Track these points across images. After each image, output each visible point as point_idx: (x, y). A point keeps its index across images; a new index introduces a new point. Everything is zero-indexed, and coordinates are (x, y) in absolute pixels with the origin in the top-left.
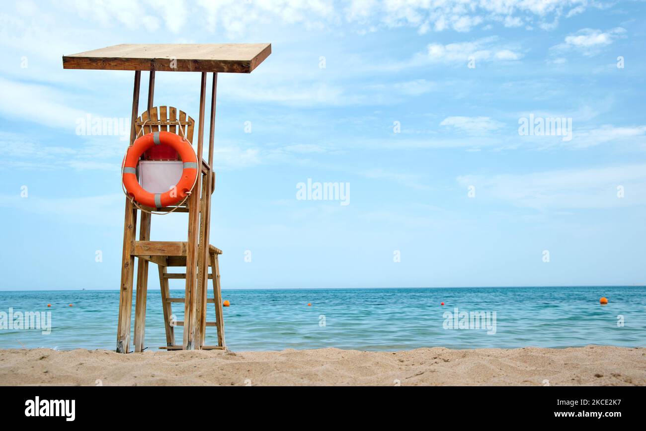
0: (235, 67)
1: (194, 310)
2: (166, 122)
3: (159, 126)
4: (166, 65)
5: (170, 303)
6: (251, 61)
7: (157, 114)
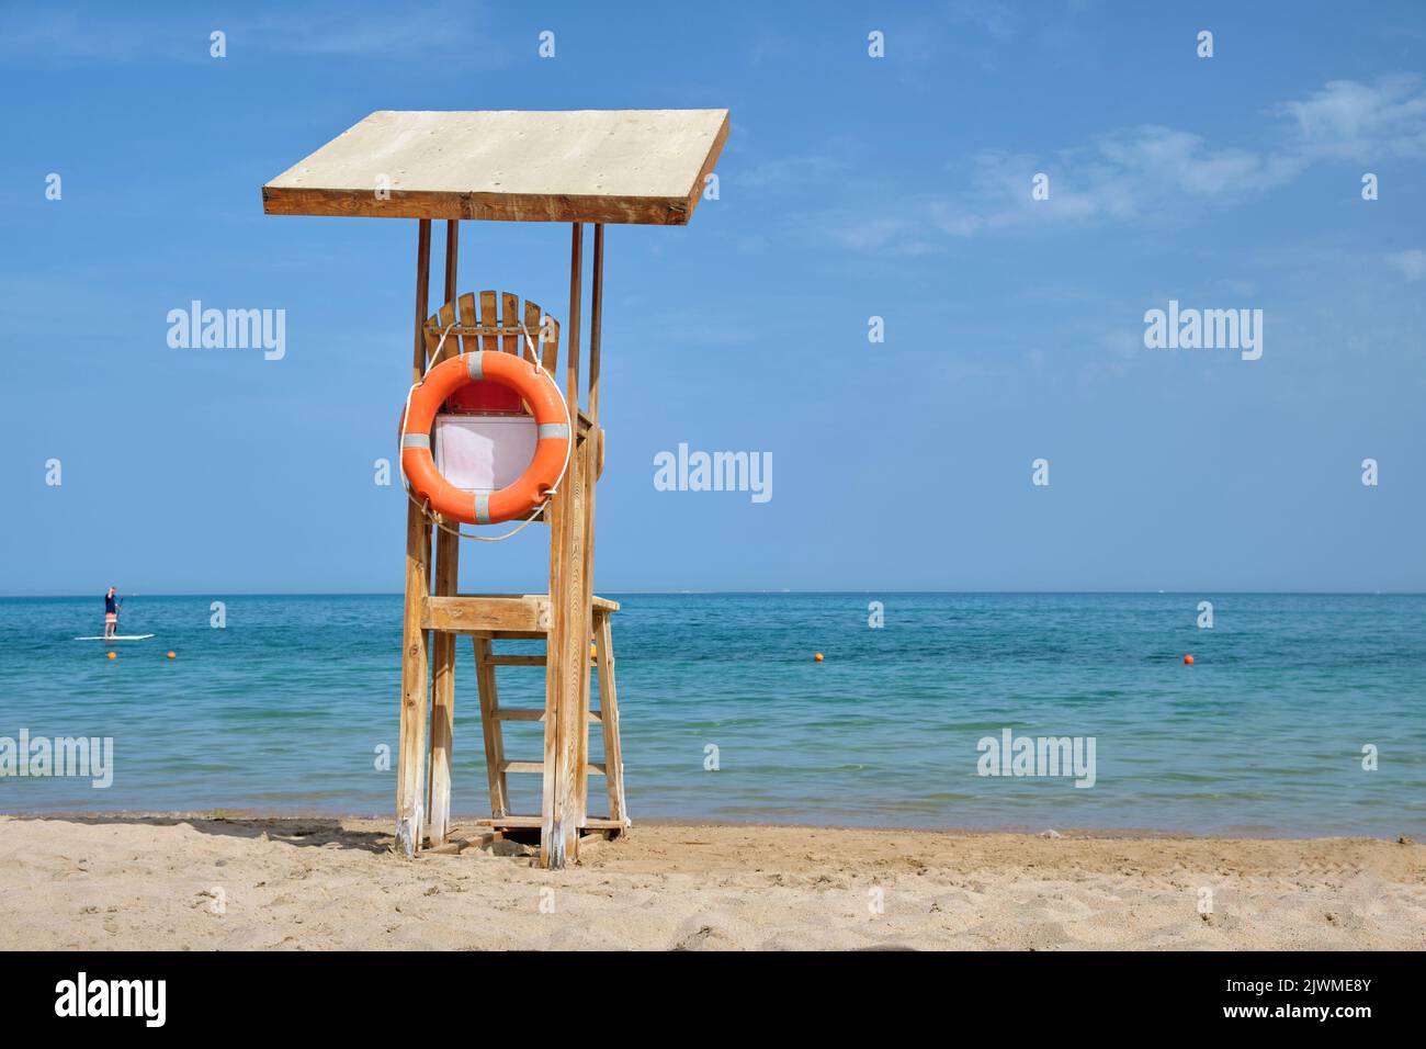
0: (652, 212)
1: (566, 752)
2: (494, 329)
3: (480, 338)
4: (497, 207)
5: (498, 722)
6: (689, 198)
7: (474, 310)
